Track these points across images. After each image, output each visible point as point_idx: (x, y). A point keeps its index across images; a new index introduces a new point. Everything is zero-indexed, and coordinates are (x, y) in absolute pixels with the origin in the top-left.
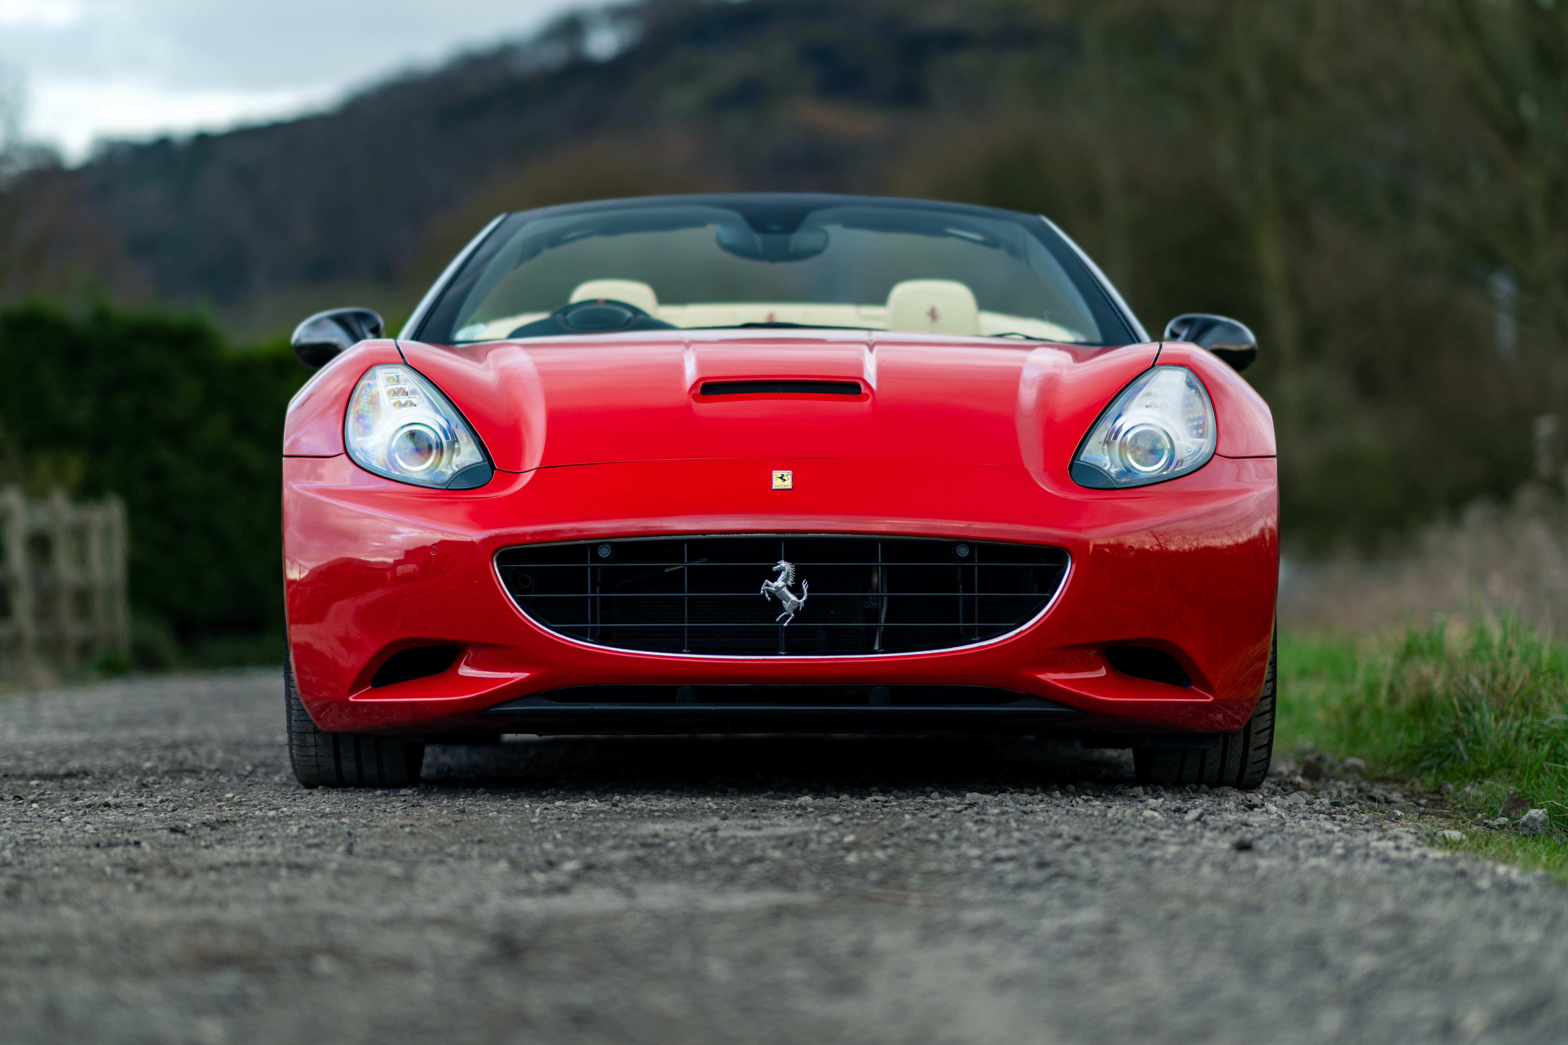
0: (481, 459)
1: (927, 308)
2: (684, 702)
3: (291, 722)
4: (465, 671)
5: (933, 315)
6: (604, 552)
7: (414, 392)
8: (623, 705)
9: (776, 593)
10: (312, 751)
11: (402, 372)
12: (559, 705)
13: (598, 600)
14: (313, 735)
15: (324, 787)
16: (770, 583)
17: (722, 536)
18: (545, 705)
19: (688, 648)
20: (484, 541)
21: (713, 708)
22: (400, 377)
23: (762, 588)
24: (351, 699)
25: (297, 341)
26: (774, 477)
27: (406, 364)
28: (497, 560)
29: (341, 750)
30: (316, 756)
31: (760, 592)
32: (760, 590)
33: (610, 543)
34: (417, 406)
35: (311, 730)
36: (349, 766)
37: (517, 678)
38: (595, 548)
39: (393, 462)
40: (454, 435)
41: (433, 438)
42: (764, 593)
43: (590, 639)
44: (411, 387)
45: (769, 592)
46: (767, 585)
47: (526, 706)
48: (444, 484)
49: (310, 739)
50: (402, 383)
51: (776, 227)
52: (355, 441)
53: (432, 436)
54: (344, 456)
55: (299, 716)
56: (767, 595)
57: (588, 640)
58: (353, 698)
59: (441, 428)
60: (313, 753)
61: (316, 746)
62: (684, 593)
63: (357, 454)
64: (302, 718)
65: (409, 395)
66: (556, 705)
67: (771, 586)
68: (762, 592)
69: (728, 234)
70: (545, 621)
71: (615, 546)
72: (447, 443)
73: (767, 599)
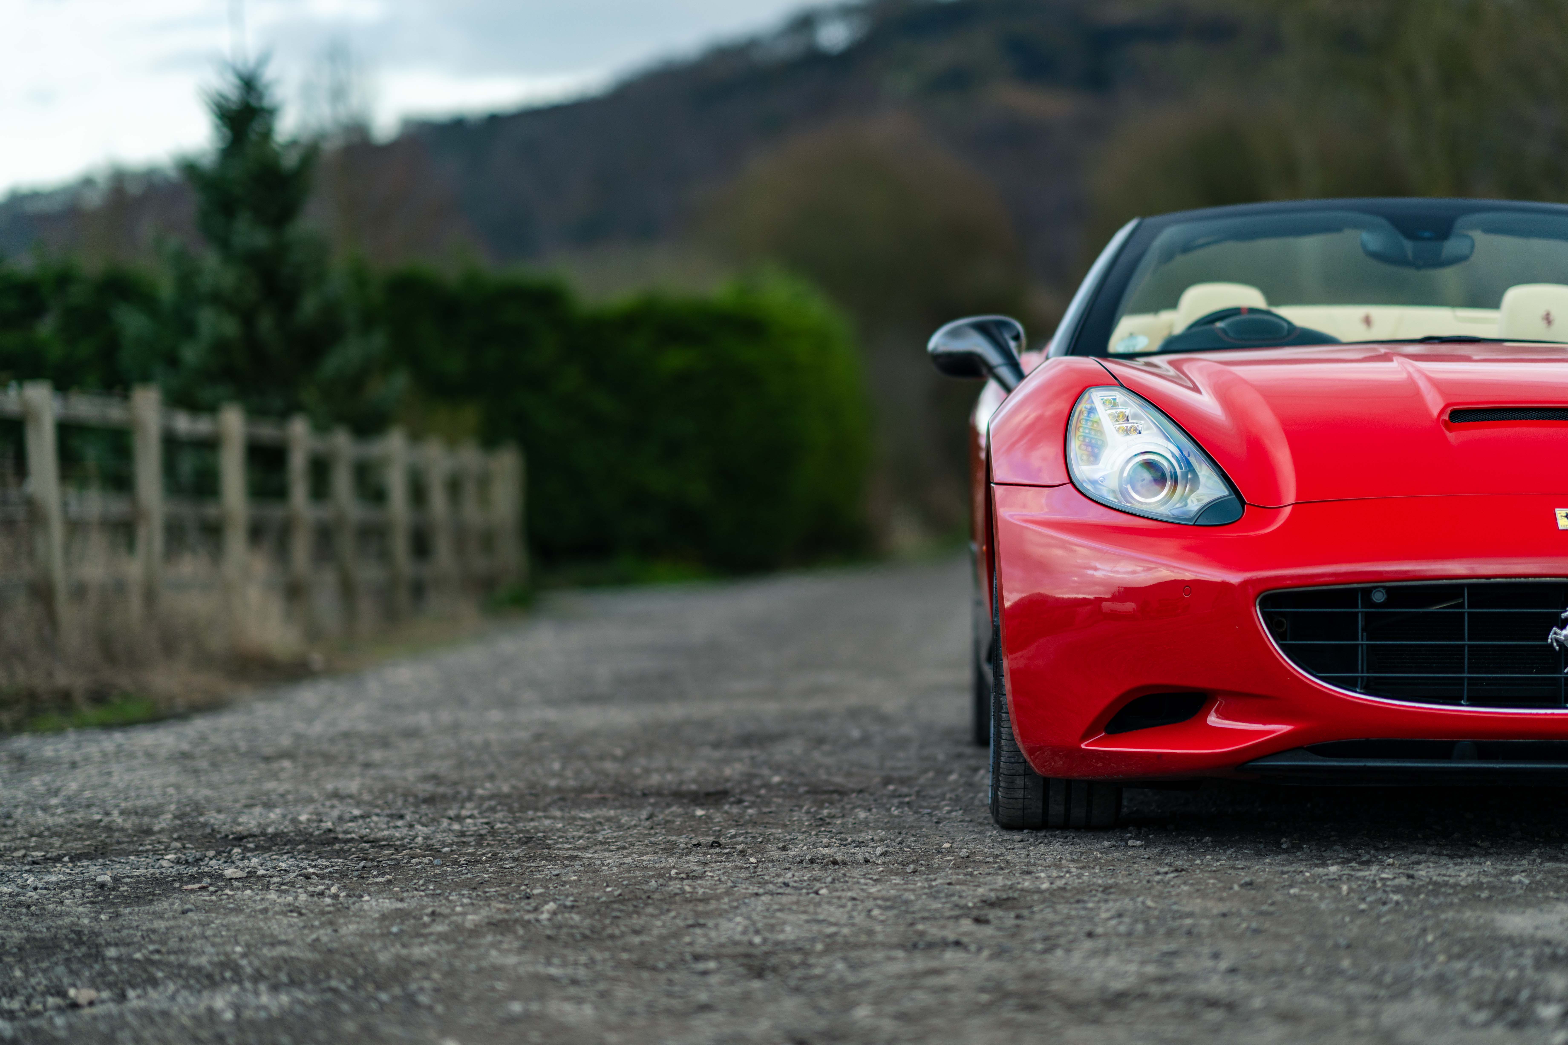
0: (1227, 493)
1: (1542, 313)
2: (1462, 758)
3: (999, 764)
4: (1213, 720)
5: (1548, 319)
6: (1379, 597)
7: (1136, 416)
8: (1398, 762)
9: (1565, 643)
10: (1020, 794)
11: (1119, 395)
12: (1328, 761)
13: (1365, 647)
14: (1023, 777)
15: (1030, 831)
16: (1558, 631)
17: (1508, 580)
18: (1312, 761)
19: (1468, 700)
20: (1245, 583)
21: (1497, 766)
22: (1117, 401)
23: (1550, 637)
24: (1083, 746)
25: (935, 349)
26: (1558, 516)
27: (1122, 386)
28: (1260, 605)
29: (1051, 793)
30: (1024, 799)
31: (1547, 641)
32: (1548, 638)
33: (1384, 587)
34: (1143, 432)
35: (1021, 772)
36: (1057, 809)
37: (1278, 731)
38: (1367, 592)
39: (1124, 493)
40: (1189, 464)
41: (1167, 466)
42: (1552, 641)
43: (1361, 689)
44: (1133, 411)
45: (1557, 640)
46: (1555, 633)
47: (1291, 761)
48: (1190, 519)
49: (1020, 782)
50: (1120, 407)
51: (1427, 234)
52: (1082, 471)
53: (1165, 464)
54: (1069, 485)
55: (1010, 757)
56: (1555, 644)
57: (1358, 690)
58: (1086, 745)
59: (1174, 455)
60: (1021, 796)
61: (1025, 788)
62: (1465, 641)
63: (1085, 485)
64: (1013, 760)
65: (1130, 421)
66: (1324, 761)
67: (1560, 634)
68: (1549, 641)
69: (1372, 240)
70: (1310, 670)
71: (1388, 590)
72: (1182, 472)
73: (1554, 649)
